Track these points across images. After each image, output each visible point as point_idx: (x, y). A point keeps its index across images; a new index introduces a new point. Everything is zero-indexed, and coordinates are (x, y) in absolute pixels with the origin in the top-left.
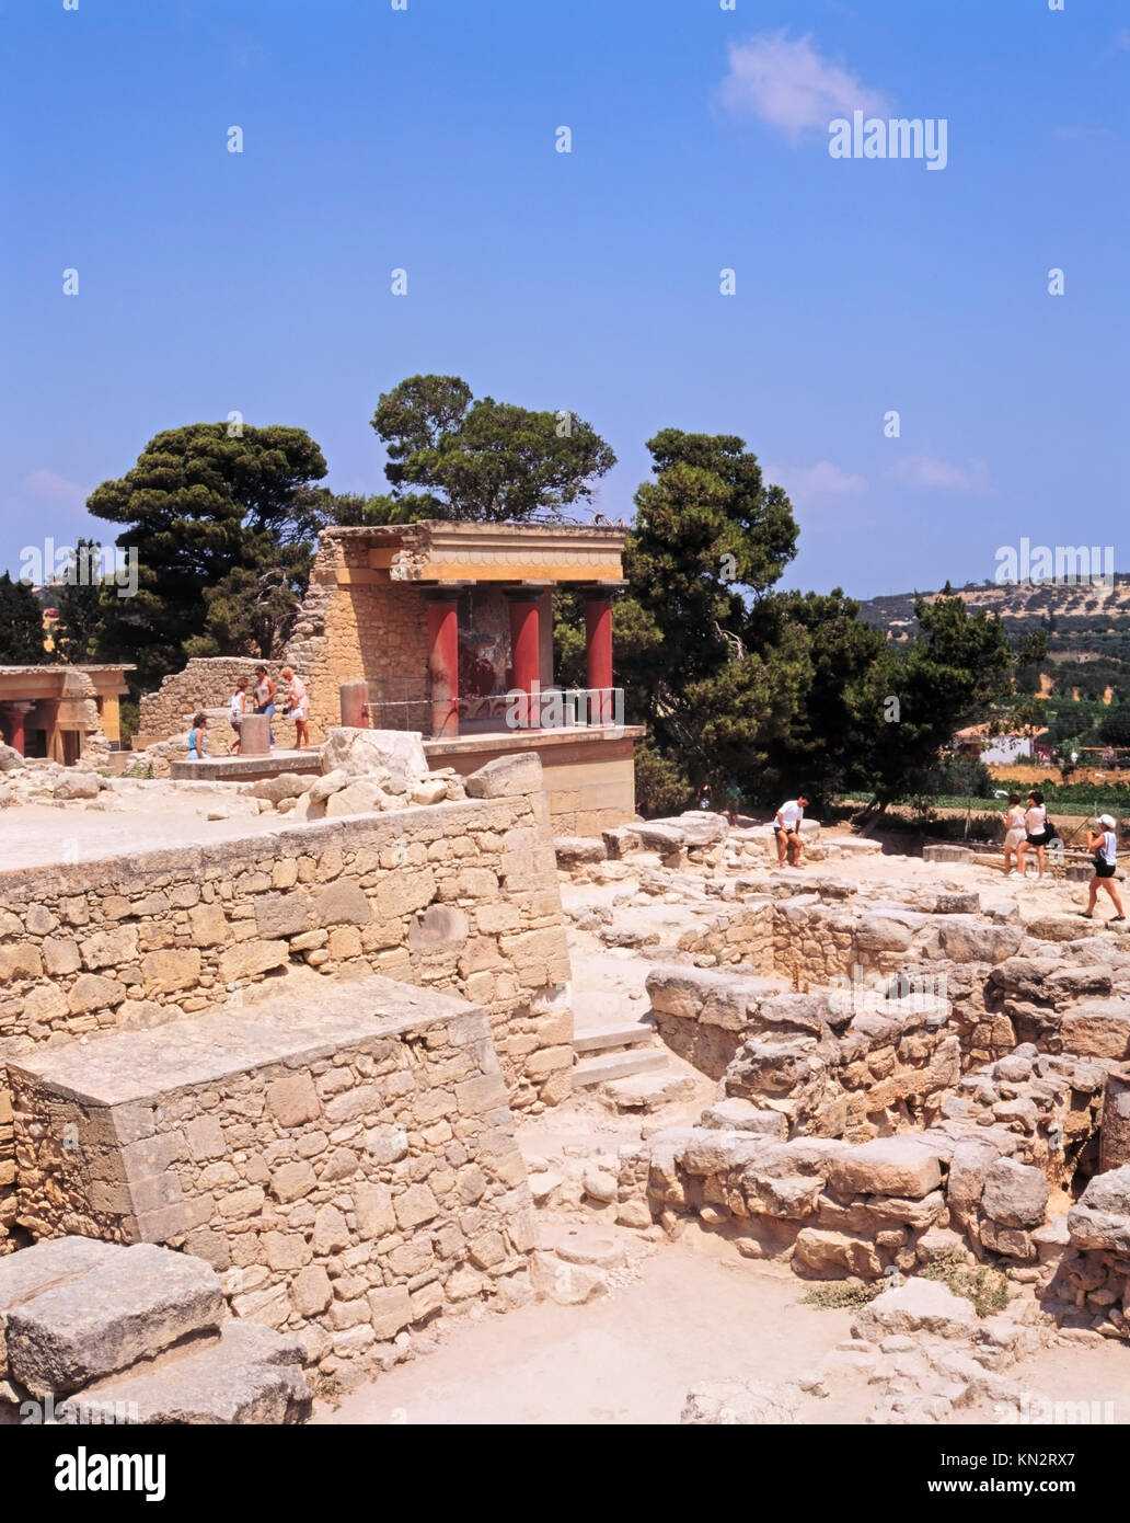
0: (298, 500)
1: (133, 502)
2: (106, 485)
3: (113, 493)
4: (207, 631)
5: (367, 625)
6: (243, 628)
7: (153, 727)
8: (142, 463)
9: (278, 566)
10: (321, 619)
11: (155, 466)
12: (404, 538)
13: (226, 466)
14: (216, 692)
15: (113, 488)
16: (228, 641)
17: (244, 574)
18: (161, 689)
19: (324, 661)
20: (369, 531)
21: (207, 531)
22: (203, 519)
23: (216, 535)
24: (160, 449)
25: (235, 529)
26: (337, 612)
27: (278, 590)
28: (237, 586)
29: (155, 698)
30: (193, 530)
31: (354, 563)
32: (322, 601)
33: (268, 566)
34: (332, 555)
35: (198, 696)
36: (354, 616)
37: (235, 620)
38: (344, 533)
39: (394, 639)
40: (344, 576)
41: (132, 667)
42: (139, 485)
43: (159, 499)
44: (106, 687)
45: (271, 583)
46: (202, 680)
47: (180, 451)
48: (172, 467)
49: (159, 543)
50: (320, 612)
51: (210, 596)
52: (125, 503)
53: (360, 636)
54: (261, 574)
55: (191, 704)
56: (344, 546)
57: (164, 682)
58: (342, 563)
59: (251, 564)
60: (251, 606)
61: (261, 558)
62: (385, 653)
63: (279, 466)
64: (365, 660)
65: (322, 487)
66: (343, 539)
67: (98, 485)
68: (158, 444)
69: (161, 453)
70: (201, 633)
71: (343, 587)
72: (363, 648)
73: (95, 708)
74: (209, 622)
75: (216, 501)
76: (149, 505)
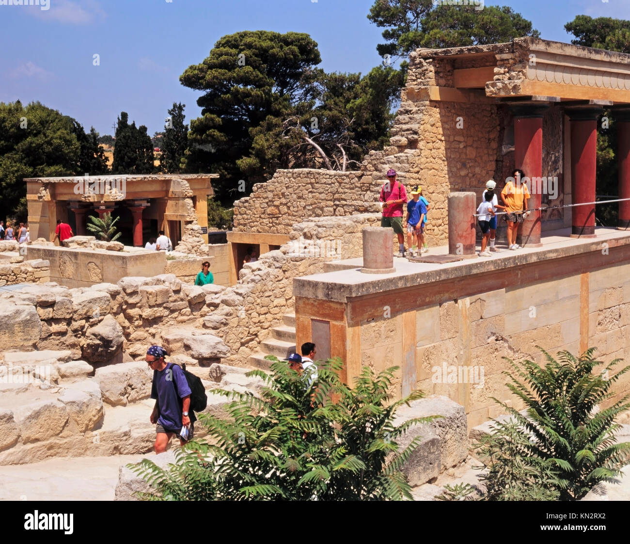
0: (305, 76)
1: (208, 77)
2: (191, 68)
3: (196, 72)
4: (252, 154)
5: (452, 139)
6: (274, 152)
7: (245, 225)
8: (213, 53)
9: (294, 115)
10: (416, 133)
11: (221, 55)
12: (498, 57)
13: (263, 54)
14: (299, 198)
15: (195, 69)
16: (265, 159)
17: (275, 120)
18: (252, 195)
19: (418, 172)
20: (462, 51)
21: (253, 94)
22: (249, 87)
23: (258, 96)
24: (223, 45)
25: (268, 93)
26: (428, 127)
27: (296, 129)
28: (270, 127)
29: (246, 201)
30: (243, 93)
31: (443, 81)
32: (415, 116)
33: (288, 115)
34: (423, 74)
35: (284, 201)
36: (440, 130)
37: (270, 147)
38: (436, 53)
39: (471, 153)
40: (435, 93)
41: (216, 176)
42: (211, 67)
43: (223, 75)
44: (199, 189)
45: (290, 125)
46: (287, 188)
47: (235, 46)
48: (231, 55)
49: (224, 101)
50: (415, 126)
51: (254, 132)
52: (203, 77)
53: (446, 149)
54: (284, 120)
55: (277, 207)
56: (434, 66)
57: (255, 188)
58: (433, 81)
59: (277, 114)
60: (278, 139)
61: (284, 110)
62: (464, 165)
63: (295, 55)
64: (450, 171)
65: (319, 68)
66: (434, 59)
67: (187, 68)
68: (223, 42)
69: (225, 47)
70: (248, 155)
71: (434, 104)
72: (448, 159)
73: (192, 204)
74: (253, 148)
75: (257, 76)
76: (217, 78)
